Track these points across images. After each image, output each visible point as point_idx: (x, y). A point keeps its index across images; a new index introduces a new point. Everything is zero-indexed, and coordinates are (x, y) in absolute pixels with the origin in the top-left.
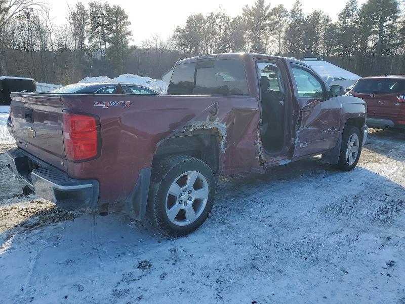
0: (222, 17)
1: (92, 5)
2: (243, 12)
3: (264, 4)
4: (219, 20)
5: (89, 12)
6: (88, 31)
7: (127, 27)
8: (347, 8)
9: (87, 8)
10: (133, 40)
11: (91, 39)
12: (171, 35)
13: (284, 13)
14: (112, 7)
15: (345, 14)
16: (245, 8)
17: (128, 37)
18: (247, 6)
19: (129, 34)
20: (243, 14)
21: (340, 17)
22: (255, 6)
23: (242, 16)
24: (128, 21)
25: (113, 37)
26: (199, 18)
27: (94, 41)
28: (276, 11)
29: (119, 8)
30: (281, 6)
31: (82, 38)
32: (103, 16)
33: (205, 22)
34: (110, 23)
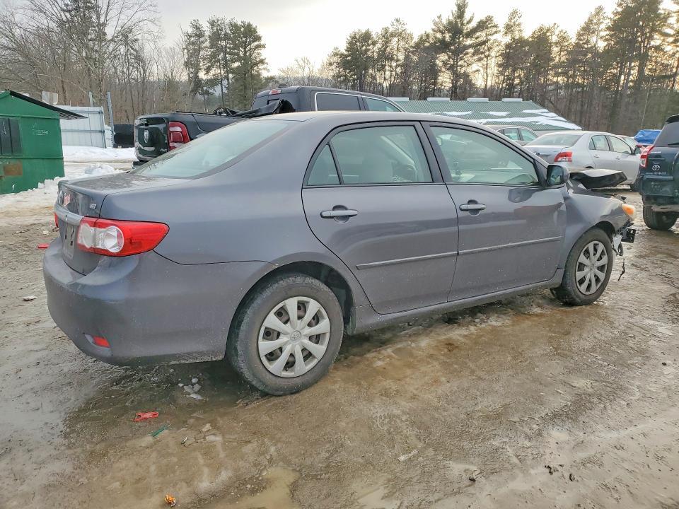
0: (400, 35)
1: (212, 24)
2: (434, 27)
3: (465, 14)
4: (396, 39)
5: (207, 34)
6: (204, 59)
7: (259, 51)
8: (590, 20)
9: (206, 28)
10: (268, 71)
11: (208, 70)
12: (326, 61)
13: (494, 30)
14: (239, 23)
15: (587, 29)
16: (437, 20)
17: (261, 66)
18: (439, 17)
19: (262, 62)
20: (434, 30)
21: (579, 35)
22: (451, 18)
23: (431, 32)
24: (262, 42)
25: (238, 67)
26: (366, 37)
27: (212, 72)
28: (482, 25)
29: (249, 25)
30: (489, 19)
31: (198, 70)
32: (226, 37)
33: (374, 43)
34: (236, 47)
